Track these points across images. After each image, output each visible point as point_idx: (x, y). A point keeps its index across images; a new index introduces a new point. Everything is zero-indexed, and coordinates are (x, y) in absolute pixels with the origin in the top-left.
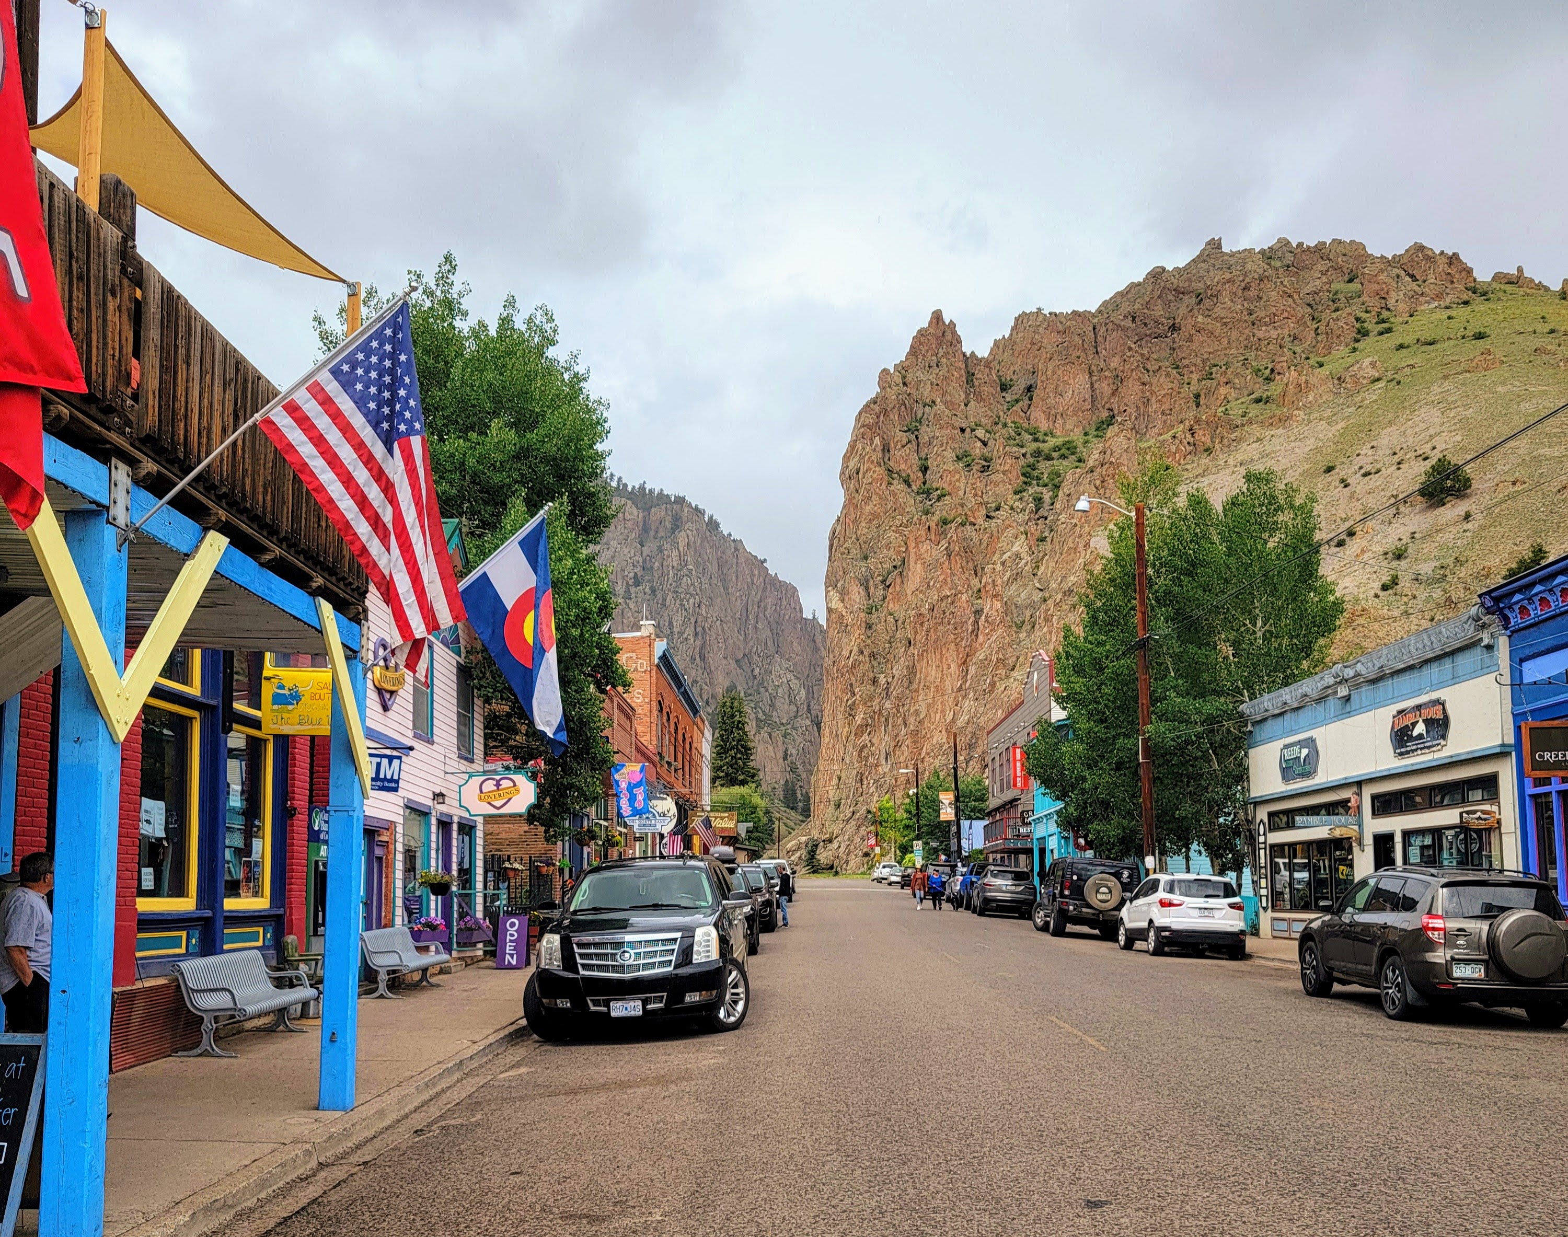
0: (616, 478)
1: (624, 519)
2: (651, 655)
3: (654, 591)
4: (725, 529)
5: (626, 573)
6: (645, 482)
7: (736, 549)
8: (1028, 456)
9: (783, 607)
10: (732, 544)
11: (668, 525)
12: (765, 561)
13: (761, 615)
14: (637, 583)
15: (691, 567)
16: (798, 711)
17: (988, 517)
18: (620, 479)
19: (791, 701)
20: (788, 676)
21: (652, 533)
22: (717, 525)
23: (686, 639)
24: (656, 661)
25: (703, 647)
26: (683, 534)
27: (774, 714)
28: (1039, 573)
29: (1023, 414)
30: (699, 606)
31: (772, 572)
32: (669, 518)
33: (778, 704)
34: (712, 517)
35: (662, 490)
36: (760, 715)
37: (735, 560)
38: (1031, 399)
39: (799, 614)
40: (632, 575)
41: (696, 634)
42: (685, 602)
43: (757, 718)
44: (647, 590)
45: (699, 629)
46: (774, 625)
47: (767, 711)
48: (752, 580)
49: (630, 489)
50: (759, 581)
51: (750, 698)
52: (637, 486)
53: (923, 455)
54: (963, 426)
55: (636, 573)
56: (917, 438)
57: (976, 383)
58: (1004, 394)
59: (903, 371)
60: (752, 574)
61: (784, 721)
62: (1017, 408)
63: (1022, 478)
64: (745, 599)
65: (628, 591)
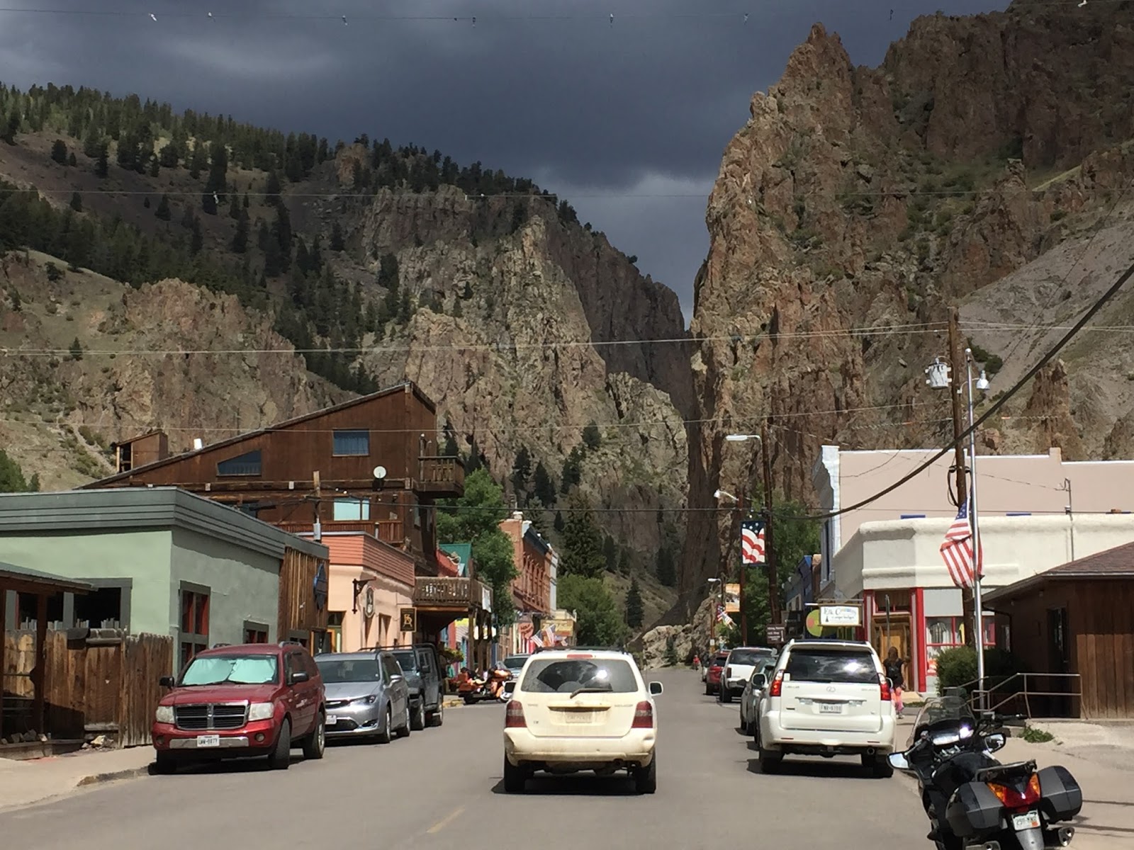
0: (442, 159)
1: (454, 212)
2: (520, 532)
3: (490, 305)
5: (455, 282)
6: (479, 164)
7: (597, 245)
8: (918, 192)
9: (658, 319)
10: (592, 239)
11: (509, 217)
12: (635, 258)
14: (468, 295)
15: (538, 273)
17: (867, 268)
18: (448, 159)
19: (668, 444)
20: (664, 411)
22: (573, 213)
23: (533, 366)
24: (523, 536)
25: (555, 374)
26: (528, 231)
28: (905, 347)
32: (511, 210)
33: (653, 449)
34: (565, 203)
35: (501, 171)
36: (628, 463)
37: (595, 260)
39: (678, 328)
40: (462, 284)
41: (546, 358)
42: (530, 318)
43: (625, 467)
44: (482, 303)
47: (637, 457)
48: (618, 285)
49: (460, 170)
50: (626, 286)
51: (615, 441)
52: (469, 167)
53: (799, 194)
54: (845, 159)
55: (468, 283)
56: (793, 174)
57: (864, 103)
58: (897, 113)
59: (779, 95)
60: (618, 277)
62: (911, 130)
63: (909, 221)
64: (607, 309)
65: (457, 306)
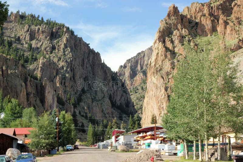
4: (75, 34)
7: (80, 41)
9: (95, 60)
10: (78, 39)
12: (89, 44)
13: (88, 62)
14: (50, 53)
16: (104, 96)
19: (102, 92)
21: (54, 36)
27: (97, 97)
29: (195, 31)
30: (72, 61)
31: (91, 48)
36: (92, 97)
37: (80, 44)
38: (197, 26)
39: (100, 62)
40: (49, 51)
43: (92, 98)
45: (72, 68)
46: (92, 65)
47: (94, 96)
48: (85, 51)
50: (87, 51)
51: (88, 91)
53: (173, 44)
56: (171, 39)
59: (166, 20)
60: (85, 49)
61: (100, 99)
62: (194, 29)
64: (83, 57)
